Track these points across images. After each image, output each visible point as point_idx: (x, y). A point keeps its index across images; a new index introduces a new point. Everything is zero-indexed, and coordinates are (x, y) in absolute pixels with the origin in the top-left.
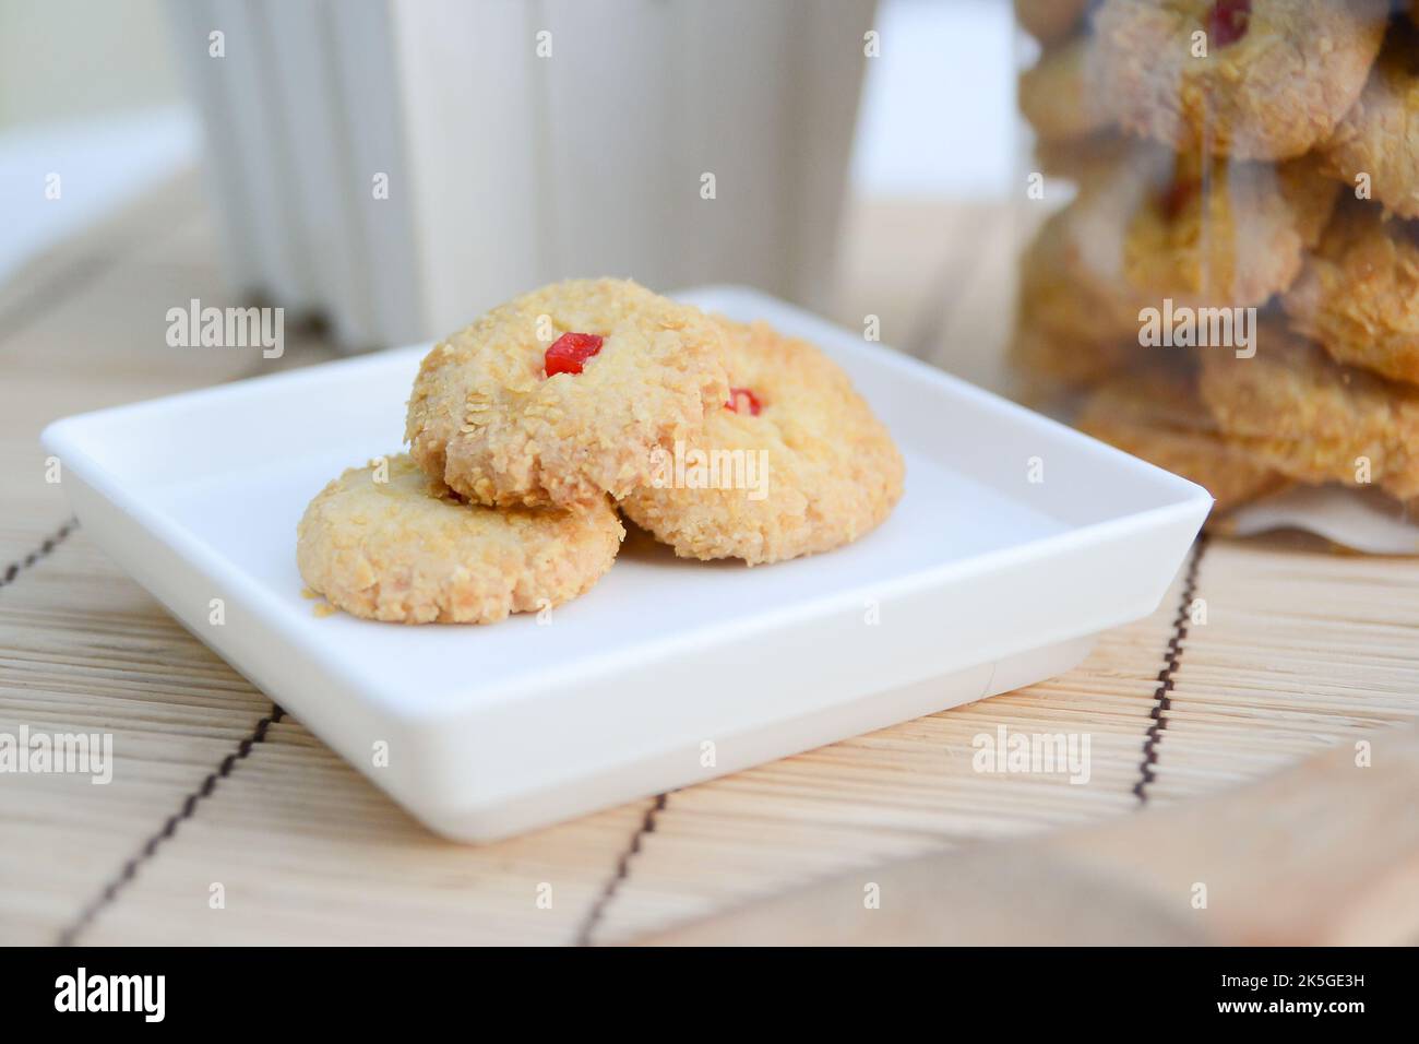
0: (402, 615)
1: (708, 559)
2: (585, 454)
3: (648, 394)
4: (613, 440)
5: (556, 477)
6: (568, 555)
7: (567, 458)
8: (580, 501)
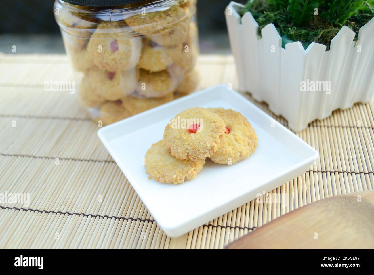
0: (164, 182)
1: (221, 164)
2: (197, 153)
3: (209, 139)
4: (203, 150)
5: (192, 157)
6: (195, 170)
7: (194, 153)
8: (197, 161)
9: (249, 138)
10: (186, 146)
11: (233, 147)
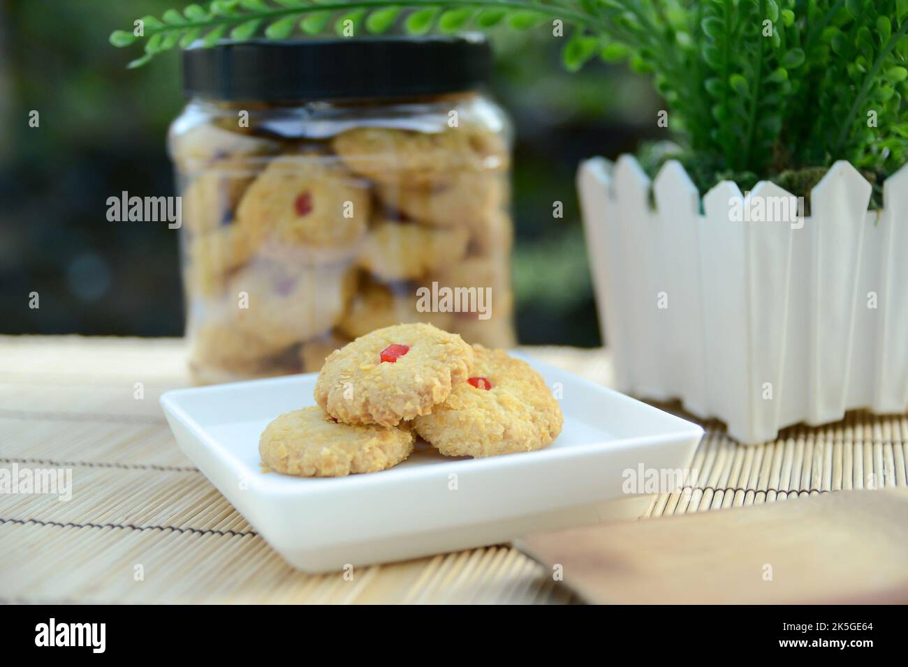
0: (298, 471)
1: (456, 455)
2: (390, 397)
3: (424, 371)
4: (403, 392)
5: (376, 408)
6: (381, 447)
7: (381, 399)
8: (387, 420)
9: (535, 408)
10: (365, 384)
11: (488, 412)
